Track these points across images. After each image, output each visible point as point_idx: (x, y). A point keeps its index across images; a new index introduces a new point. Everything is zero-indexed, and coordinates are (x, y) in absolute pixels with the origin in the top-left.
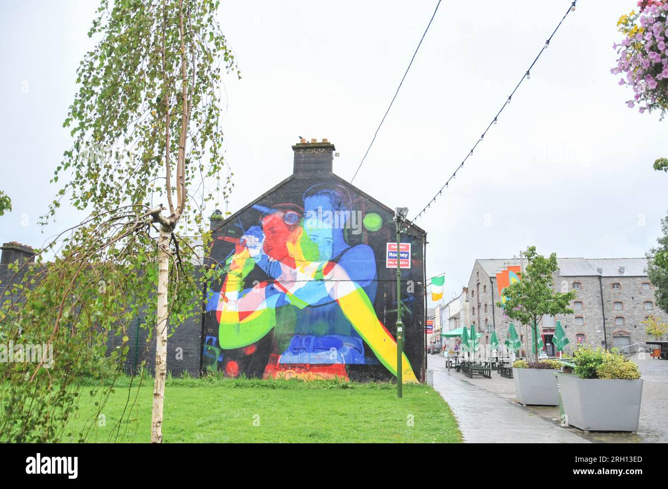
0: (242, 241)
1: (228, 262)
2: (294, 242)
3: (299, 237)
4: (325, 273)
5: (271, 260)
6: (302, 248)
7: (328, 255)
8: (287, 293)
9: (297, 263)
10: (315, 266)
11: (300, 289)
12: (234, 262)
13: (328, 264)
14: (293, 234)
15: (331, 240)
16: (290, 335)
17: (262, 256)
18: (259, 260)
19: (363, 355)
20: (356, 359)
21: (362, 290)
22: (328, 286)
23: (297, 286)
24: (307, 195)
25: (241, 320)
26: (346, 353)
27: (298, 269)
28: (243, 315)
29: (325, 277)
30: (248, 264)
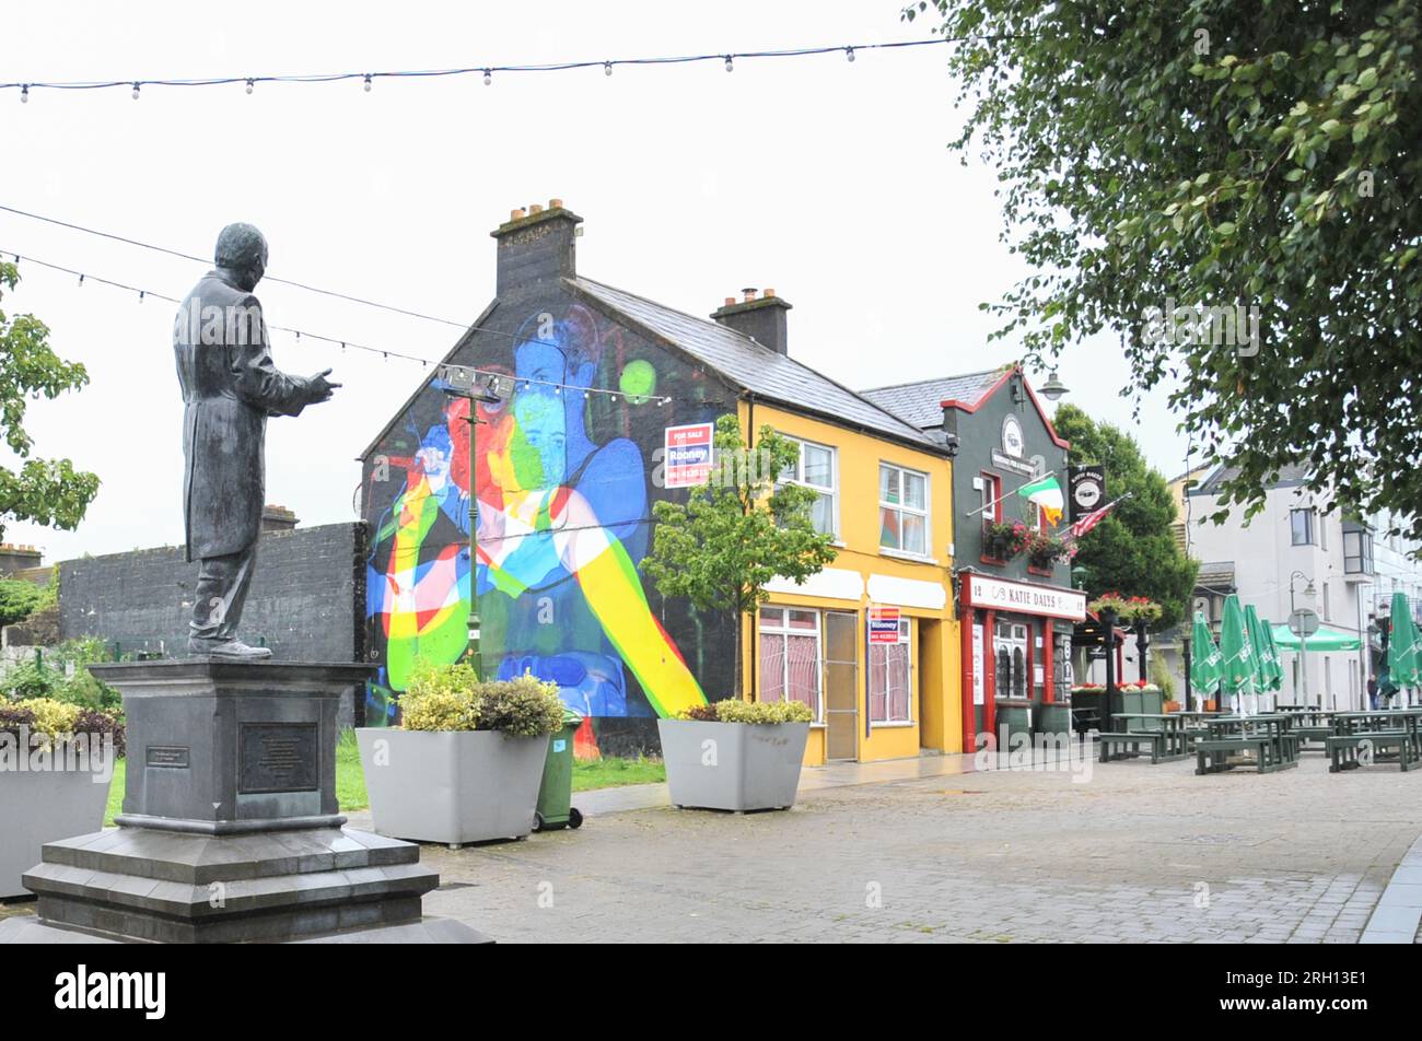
0: (417, 461)
1: (398, 508)
2: (500, 452)
3: (509, 440)
4: (554, 515)
5: (462, 497)
6: (514, 462)
7: (558, 473)
8: (491, 566)
9: (506, 497)
10: (536, 499)
11: (511, 554)
12: (406, 508)
13: (559, 491)
14: (498, 432)
15: (562, 437)
16: (497, 656)
17: (450, 489)
18: (445, 498)
19: (624, 696)
20: (610, 706)
21: (620, 545)
22: (560, 541)
23: (509, 546)
24: (520, 342)
25: (419, 629)
26: (593, 693)
27: (507, 509)
28: (424, 618)
29: (555, 524)
30: (427, 510)
